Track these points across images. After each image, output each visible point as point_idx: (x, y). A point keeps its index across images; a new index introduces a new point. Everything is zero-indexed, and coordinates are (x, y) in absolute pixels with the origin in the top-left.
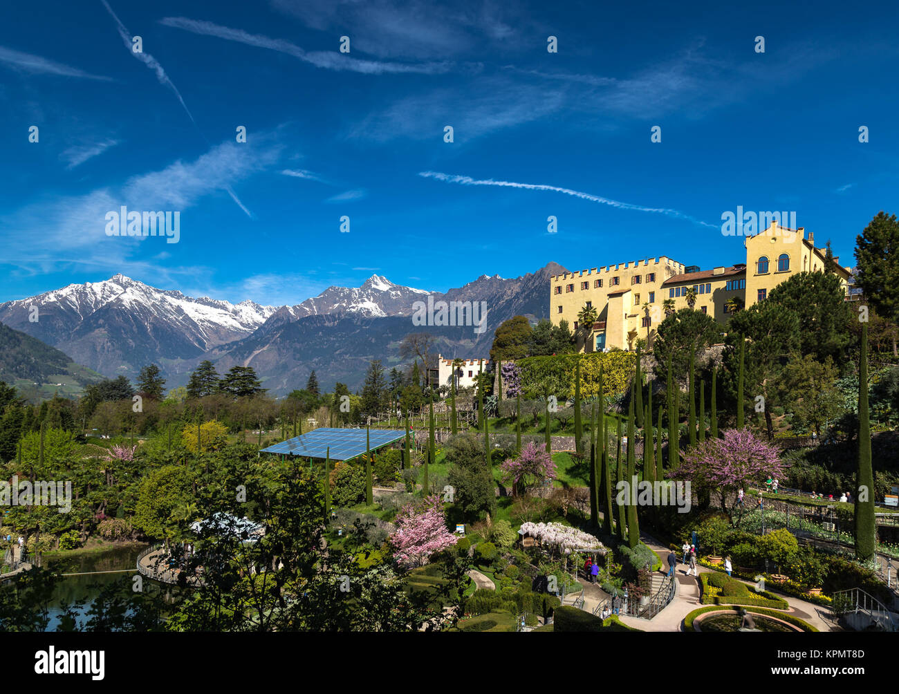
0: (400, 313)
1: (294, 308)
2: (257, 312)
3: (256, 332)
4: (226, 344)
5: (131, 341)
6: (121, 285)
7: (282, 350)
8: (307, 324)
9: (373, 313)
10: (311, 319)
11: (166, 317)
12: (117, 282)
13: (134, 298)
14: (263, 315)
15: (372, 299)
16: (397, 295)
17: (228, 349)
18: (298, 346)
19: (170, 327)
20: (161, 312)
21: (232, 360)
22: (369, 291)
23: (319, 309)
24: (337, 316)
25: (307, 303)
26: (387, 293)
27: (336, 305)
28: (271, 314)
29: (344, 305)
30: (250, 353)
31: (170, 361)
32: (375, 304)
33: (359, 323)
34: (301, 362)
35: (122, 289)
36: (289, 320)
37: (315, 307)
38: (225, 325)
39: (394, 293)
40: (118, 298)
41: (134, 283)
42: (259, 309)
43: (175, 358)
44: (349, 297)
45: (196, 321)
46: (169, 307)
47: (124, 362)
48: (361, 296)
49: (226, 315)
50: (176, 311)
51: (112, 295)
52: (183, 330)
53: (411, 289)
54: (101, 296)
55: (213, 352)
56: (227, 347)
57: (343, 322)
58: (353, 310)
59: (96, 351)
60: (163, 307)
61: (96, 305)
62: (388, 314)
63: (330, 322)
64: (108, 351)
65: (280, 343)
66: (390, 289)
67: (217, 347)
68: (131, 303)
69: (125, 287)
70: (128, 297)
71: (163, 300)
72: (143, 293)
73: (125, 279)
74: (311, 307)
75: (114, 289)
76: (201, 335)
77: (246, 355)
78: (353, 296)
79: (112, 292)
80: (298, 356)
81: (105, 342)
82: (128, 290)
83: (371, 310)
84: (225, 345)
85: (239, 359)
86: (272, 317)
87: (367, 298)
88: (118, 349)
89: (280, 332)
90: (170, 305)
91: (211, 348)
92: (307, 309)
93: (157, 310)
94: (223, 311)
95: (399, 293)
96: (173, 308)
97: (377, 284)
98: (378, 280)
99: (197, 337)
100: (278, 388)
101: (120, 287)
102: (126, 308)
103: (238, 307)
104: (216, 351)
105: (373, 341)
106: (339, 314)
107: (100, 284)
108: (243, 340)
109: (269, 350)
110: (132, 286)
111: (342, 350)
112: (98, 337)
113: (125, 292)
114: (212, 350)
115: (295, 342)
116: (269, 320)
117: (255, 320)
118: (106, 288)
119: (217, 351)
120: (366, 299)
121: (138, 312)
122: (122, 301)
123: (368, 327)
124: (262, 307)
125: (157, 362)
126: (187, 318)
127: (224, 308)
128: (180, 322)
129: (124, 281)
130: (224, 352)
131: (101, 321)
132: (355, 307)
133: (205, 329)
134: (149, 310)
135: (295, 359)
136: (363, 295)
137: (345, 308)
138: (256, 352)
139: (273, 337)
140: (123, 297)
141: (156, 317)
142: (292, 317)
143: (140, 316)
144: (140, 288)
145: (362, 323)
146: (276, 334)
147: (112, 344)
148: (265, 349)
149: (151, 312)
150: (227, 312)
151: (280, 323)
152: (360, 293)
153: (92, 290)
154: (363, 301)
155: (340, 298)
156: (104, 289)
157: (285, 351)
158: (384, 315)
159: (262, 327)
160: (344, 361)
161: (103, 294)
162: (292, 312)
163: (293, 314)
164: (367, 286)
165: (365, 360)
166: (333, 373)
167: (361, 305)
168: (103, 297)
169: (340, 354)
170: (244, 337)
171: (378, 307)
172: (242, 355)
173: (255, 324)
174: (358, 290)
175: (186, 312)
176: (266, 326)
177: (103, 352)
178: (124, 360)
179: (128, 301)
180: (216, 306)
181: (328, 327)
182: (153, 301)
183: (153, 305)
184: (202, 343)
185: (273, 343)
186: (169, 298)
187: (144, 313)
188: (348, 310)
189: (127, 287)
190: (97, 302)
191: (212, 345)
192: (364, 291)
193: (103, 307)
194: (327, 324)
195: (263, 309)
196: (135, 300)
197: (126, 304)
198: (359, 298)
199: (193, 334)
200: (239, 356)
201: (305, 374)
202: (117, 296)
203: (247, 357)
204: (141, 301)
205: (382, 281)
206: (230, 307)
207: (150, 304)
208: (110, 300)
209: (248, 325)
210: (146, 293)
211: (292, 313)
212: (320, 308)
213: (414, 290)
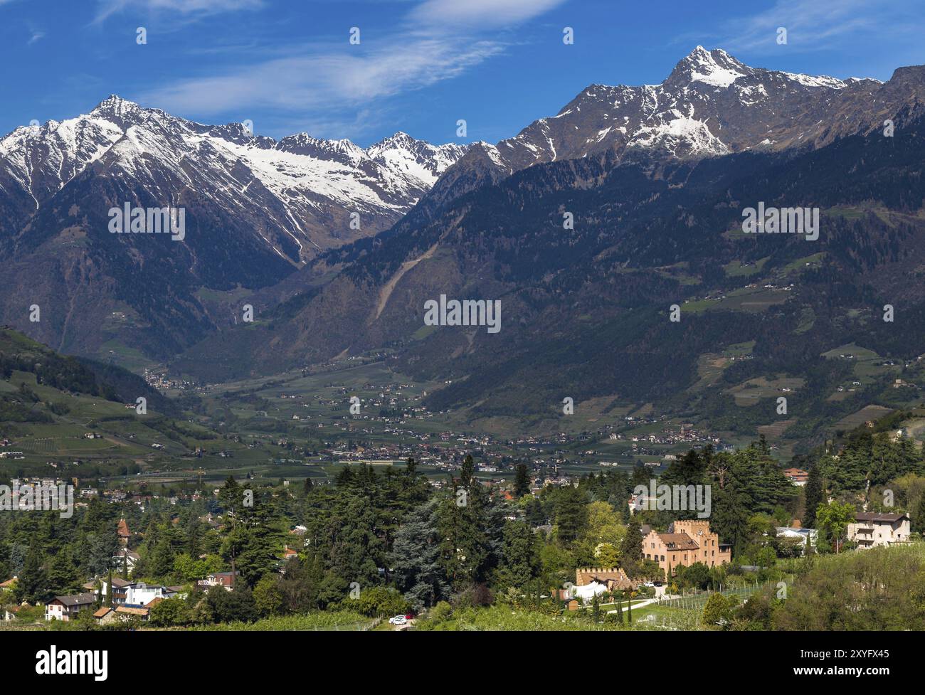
0: (767, 141)
1: (501, 146)
2: (419, 161)
3: (414, 212)
4: (344, 248)
5: (134, 250)
6: (117, 120)
7: (467, 256)
8: (530, 188)
9: (694, 145)
10: (538, 173)
11: (212, 189)
12: (109, 115)
13: (142, 149)
14: (432, 166)
15: (692, 111)
16: (756, 95)
17: (346, 260)
18: (506, 243)
19: (218, 211)
20: (201, 178)
21: (352, 287)
22: (686, 90)
23: (561, 146)
24: (603, 162)
25: (533, 132)
26: (731, 92)
27: (603, 133)
28: (451, 163)
29: (623, 130)
30: (394, 269)
31: (220, 294)
32: (699, 124)
33: (659, 176)
34: (513, 284)
35: (119, 130)
36: (489, 178)
37: (551, 141)
38: (344, 198)
39: (747, 90)
40: (109, 153)
41: (144, 115)
42: (423, 155)
43: (230, 288)
44: (634, 111)
45: (277, 194)
46: (218, 166)
47: (120, 303)
48: (664, 104)
49: (346, 173)
50: (233, 173)
51: (99, 147)
52: (249, 219)
53: (792, 77)
54: (75, 149)
55: (315, 268)
56: (345, 254)
57: (619, 175)
58: (644, 143)
59: (63, 280)
60: (206, 166)
61: (65, 173)
62: (734, 147)
63: (586, 178)
64: (87, 278)
65: (465, 240)
66: (739, 81)
67: (325, 256)
68: (136, 162)
69: (125, 126)
70: (130, 148)
71: (206, 149)
72: (161, 137)
73: (125, 106)
74: (541, 142)
75: (104, 133)
76: (290, 227)
77: (384, 273)
78: (645, 105)
79: (99, 140)
80: (507, 269)
81: (82, 258)
82: (131, 132)
83: (689, 140)
84: (340, 251)
85: (369, 284)
86: (450, 171)
87: (679, 107)
88: (107, 274)
89: (464, 211)
90: (222, 159)
91: (312, 256)
92: (533, 148)
93: (193, 174)
94: (339, 166)
95: (761, 89)
96: (226, 166)
97: (703, 70)
98: (707, 61)
99: (280, 233)
100: (454, 355)
101: (114, 127)
102: (126, 175)
103: (374, 152)
104: (322, 266)
105: (691, 222)
106: (610, 155)
107: (73, 123)
108: (381, 236)
109: (438, 258)
110: (140, 121)
111: (613, 249)
112: (68, 248)
113: (125, 137)
114: (313, 262)
115: (497, 235)
116: (444, 177)
117: (414, 183)
118: (86, 131)
119: (324, 266)
120: (677, 113)
121: (152, 183)
122: (118, 158)
123: (680, 185)
124: (430, 147)
125: (193, 300)
126: (258, 189)
127: (341, 157)
128: (241, 200)
129: (123, 111)
130: (339, 267)
131: (74, 210)
132: (646, 137)
133: (300, 211)
134: (174, 176)
135: (499, 278)
136: (670, 102)
137: (623, 139)
138: (409, 265)
139: (447, 225)
140: (123, 149)
141: (188, 192)
142: (496, 169)
143: (155, 191)
144: (157, 124)
145: (666, 176)
146: (454, 217)
147: (96, 262)
148: (427, 255)
149: (178, 180)
150: (348, 168)
151: (468, 188)
152: (662, 98)
153: (58, 138)
154: (669, 118)
155: (614, 113)
156: (82, 134)
157: (475, 259)
158: (724, 150)
159: (428, 197)
160: (612, 281)
161: (80, 146)
162: (494, 155)
163: (500, 164)
164: (680, 75)
165: (666, 275)
166: (586, 312)
167: (662, 129)
168: (79, 153)
169: (608, 262)
170: (388, 226)
171: (707, 131)
172: (376, 274)
173: (413, 191)
174: (658, 90)
175: (257, 175)
176: (436, 197)
177: (78, 281)
178: (120, 298)
179: (131, 158)
180: (324, 155)
181: (580, 191)
182: (183, 154)
183: (185, 163)
184: (291, 249)
185: (447, 240)
186: (219, 143)
187: (164, 185)
188: (631, 144)
189: (129, 125)
190: (68, 166)
191: (315, 250)
192: (673, 92)
193: (79, 176)
194: (579, 183)
195: (433, 153)
196: (145, 155)
197: (127, 165)
198: (660, 109)
199: (270, 226)
200: (370, 277)
201: (519, 318)
202: (109, 147)
203: (387, 279)
204: (158, 155)
205: (719, 63)
206: (356, 154)
207: (176, 161)
208: (96, 156)
209: (395, 197)
210: (168, 135)
211: (495, 159)
212: (563, 143)
213: (801, 78)
